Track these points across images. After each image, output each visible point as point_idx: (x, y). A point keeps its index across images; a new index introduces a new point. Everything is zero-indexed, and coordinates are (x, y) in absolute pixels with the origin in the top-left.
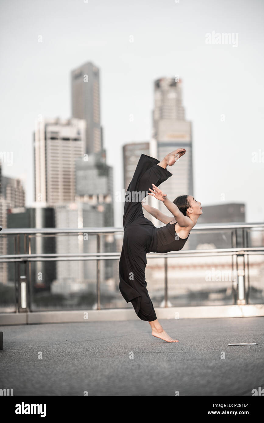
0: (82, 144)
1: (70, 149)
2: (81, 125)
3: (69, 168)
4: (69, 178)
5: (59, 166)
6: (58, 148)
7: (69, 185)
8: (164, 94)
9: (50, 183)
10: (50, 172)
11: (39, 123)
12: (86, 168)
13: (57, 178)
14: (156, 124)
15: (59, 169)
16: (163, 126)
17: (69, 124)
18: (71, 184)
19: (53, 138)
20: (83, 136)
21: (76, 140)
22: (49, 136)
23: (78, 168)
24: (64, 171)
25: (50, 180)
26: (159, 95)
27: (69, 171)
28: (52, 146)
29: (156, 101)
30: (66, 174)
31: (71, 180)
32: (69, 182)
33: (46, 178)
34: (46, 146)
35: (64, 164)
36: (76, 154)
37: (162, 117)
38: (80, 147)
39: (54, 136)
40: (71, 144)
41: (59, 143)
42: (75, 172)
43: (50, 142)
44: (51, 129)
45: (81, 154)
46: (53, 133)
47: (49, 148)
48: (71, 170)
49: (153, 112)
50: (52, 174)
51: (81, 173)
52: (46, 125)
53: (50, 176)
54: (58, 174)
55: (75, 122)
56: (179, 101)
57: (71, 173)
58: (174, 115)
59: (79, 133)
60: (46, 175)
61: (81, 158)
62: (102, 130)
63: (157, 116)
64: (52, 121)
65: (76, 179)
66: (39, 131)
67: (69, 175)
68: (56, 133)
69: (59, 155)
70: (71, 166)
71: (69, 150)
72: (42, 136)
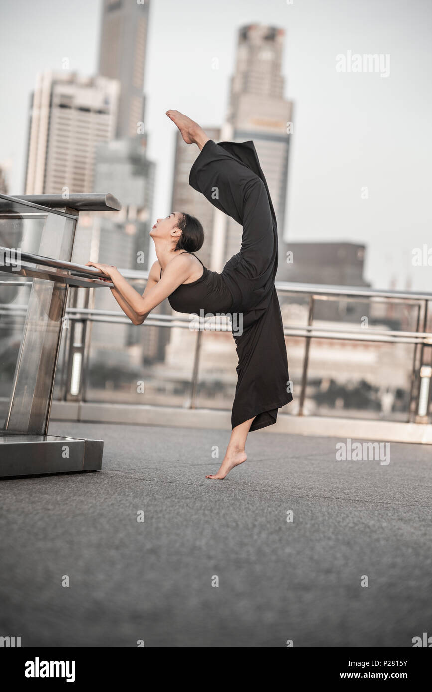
0: (109, 120)
1: (90, 126)
2: (112, 88)
3: (85, 157)
4: (83, 175)
5: (68, 152)
6: (70, 123)
7: (82, 186)
8: (252, 51)
9: (51, 179)
10: (52, 162)
11: (42, 79)
12: (113, 160)
13: (64, 172)
14: (234, 99)
15: (68, 158)
16: (246, 103)
17: (91, 84)
18: (86, 183)
19: (63, 106)
20: (112, 106)
21: (100, 112)
22: (57, 100)
23: (101, 158)
24: (76, 162)
25: (51, 173)
26: (244, 53)
27: (84, 163)
28: (60, 118)
29: (238, 62)
30: (79, 167)
31: (86, 178)
32: (83, 180)
33: (46, 170)
34: (50, 118)
35: (77, 150)
36: (98, 136)
37: (245, 89)
38: (107, 125)
39: (65, 101)
40: (91, 117)
41: (72, 114)
42: (94, 164)
43: (57, 112)
44: (61, 89)
45: (105, 137)
46: (63, 96)
47: (55, 120)
48: (87, 160)
49: (232, 80)
50: (56, 165)
51: (103, 168)
52: (54, 83)
53: (52, 167)
54: (65, 166)
55: (102, 82)
56: (276, 66)
57: (87, 166)
58: (266, 87)
59: (106, 102)
60: (46, 164)
61: (106, 142)
62: (144, 99)
63: (238, 86)
64: (65, 76)
65: (94, 176)
66: (41, 92)
67: (84, 169)
68: (70, 97)
69: (70, 134)
70: (88, 155)
71: (88, 128)
72: (45, 101)
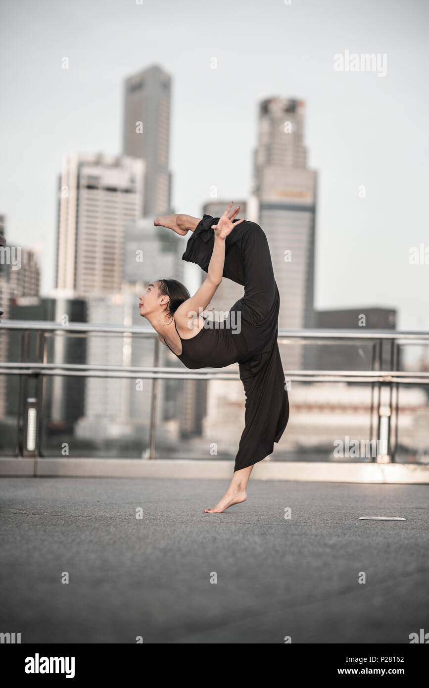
0: (137, 199)
1: (117, 205)
2: (138, 167)
3: (115, 236)
4: (113, 254)
5: (97, 232)
6: (98, 203)
7: (113, 265)
8: (275, 124)
9: (81, 260)
10: (82, 242)
11: (69, 161)
12: (141, 238)
13: (94, 252)
14: (259, 172)
15: (97, 238)
16: (270, 175)
17: (117, 164)
18: (116, 262)
19: (90, 187)
20: (139, 185)
21: (127, 191)
22: (84, 182)
23: (129, 237)
24: (106, 241)
25: (82, 254)
26: (266, 126)
27: (114, 242)
28: (88, 199)
29: (260, 135)
30: (109, 246)
31: (116, 257)
32: (113, 259)
33: (76, 251)
34: (78, 199)
35: (106, 230)
36: (126, 215)
37: (269, 161)
38: (134, 204)
39: (92, 183)
40: (119, 197)
41: (100, 194)
42: (124, 243)
43: (85, 193)
44: (88, 171)
45: (133, 215)
46: (90, 177)
47: (83, 202)
48: (117, 239)
49: (256, 153)
50: (87, 245)
51: (132, 246)
52: (81, 165)
53: (82, 248)
54: (95, 246)
55: (127, 161)
56: (298, 136)
57: (117, 245)
58: (289, 158)
59: (132, 181)
60: (76, 245)
61: (134, 221)
62: (170, 177)
63: (262, 158)
64: (90, 157)
65: (124, 254)
66: (68, 174)
67: (113, 248)
68: (96, 178)
69: (98, 215)
70: (116, 234)
71: (116, 208)
72: (73, 183)
